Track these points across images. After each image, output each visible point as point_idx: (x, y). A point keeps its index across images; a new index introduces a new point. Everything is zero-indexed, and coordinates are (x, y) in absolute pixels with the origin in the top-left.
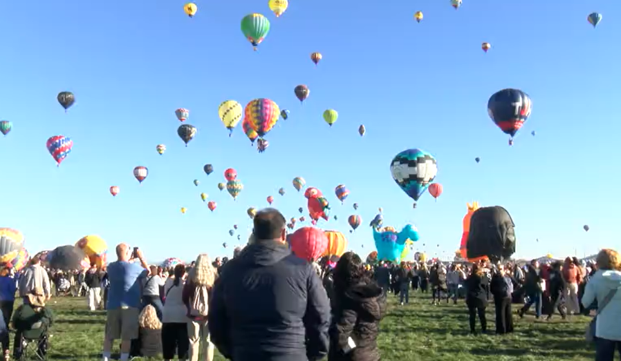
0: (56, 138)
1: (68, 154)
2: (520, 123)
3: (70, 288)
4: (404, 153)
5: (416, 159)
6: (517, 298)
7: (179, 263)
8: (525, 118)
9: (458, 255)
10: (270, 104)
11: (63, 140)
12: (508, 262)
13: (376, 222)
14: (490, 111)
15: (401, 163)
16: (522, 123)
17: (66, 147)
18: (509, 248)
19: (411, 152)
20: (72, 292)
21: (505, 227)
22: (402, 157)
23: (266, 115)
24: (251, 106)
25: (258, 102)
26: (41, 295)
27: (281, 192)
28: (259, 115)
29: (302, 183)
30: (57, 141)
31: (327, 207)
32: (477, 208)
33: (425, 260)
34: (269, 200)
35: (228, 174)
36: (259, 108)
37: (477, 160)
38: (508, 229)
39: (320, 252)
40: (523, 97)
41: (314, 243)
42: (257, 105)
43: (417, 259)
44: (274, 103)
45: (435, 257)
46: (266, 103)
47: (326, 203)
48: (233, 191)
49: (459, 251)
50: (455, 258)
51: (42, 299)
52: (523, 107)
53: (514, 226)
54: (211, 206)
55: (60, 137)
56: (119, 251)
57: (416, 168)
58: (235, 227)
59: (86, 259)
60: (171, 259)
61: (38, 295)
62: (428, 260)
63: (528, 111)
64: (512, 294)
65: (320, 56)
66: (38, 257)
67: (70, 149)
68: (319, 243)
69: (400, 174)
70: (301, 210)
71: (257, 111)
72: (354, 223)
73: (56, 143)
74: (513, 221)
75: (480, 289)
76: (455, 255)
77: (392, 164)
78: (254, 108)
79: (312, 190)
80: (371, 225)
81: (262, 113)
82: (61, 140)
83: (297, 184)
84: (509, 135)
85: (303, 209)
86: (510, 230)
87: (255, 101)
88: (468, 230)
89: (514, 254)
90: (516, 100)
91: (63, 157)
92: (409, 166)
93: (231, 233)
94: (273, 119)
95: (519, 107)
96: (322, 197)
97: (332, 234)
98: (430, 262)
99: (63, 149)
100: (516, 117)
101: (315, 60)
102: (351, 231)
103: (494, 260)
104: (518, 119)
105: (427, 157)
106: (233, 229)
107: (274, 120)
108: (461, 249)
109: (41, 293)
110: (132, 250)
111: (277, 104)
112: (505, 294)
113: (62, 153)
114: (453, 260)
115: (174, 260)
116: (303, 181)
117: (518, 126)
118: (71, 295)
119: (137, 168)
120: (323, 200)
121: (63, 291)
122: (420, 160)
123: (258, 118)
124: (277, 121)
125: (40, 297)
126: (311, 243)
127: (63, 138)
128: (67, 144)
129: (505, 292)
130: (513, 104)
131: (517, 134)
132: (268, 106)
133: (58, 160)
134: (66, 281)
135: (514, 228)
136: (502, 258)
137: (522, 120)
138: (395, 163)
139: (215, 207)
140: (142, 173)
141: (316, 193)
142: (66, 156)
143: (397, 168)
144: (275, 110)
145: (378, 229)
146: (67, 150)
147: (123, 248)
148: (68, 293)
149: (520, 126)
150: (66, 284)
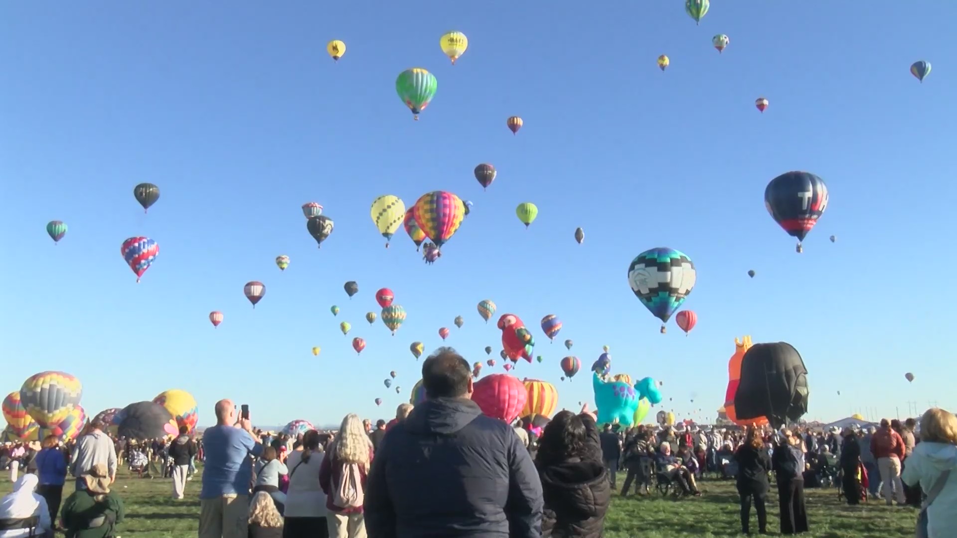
0: (134, 240)
1: (151, 263)
2: (810, 222)
3: (147, 465)
4: (652, 251)
5: (669, 260)
6: (811, 479)
7: (308, 428)
8: (819, 213)
9: (722, 415)
10: (449, 198)
11: (144, 243)
12: (795, 425)
13: (600, 365)
14: (768, 203)
15: (646, 266)
16: (815, 220)
17: (148, 254)
18: (798, 406)
19: (663, 252)
20: (150, 472)
21: (793, 374)
22: (647, 258)
23: (445, 215)
24: (422, 203)
25: (432, 196)
26: (105, 477)
27: (458, 322)
28: (435, 215)
29: (491, 308)
30: (136, 245)
31: (529, 342)
32: (749, 344)
33: (673, 423)
34: (442, 333)
35: (381, 296)
36: (435, 206)
37: (751, 274)
38: (798, 377)
39: (516, 410)
40: (814, 185)
41: (507, 397)
42: (431, 202)
43: (661, 420)
44: (456, 197)
45: (688, 419)
46: (445, 198)
47: (528, 337)
48: (390, 321)
49: (724, 410)
50: (717, 420)
51: (106, 482)
52: (815, 199)
53: (806, 373)
54: (357, 345)
55: (141, 239)
56: (220, 410)
57: (669, 273)
58: (392, 374)
59: (171, 421)
60: (297, 422)
61: (99, 476)
62: (677, 423)
63: (823, 203)
64: (803, 473)
65: (520, 121)
66: (101, 417)
67: (154, 255)
68: (514, 398)
69: (643, 282)
70: (488, 350)
71: (431, 211)
72: (569, 368)
73: (134, 247)
74: (805, 365)
75: (757, 466)
76: (717, 416)
77: (632, 268)
78: (427, 207)
79: (509, 318)
80: (593, 369)
81: (438, 214)
82: (142, 242)
83: (483, 310)
84: (796, 238)
85: (492, 349)
86: (801, 379)
87: (428, 195)
88: (738, 377)
89: (805, 414)
90: (804, 189)
91: (145, 267)
92: (659, 270)
93: (387, 383)
94: (454, 222)
95: (809, 198)
96: (523, 327)
97: (535, 384)
98: (679, 426)
99: (145, 256)
100: (805, 212)
101: (513, 127)
102: (562, 379)
103: (776, 423)
104: (807, 216)
105: (683, 259)
106: (390, 377)
107: (457, 222)
108: (726, 406)
109: (104, 475)
110: (239, 409)
111: (460, 198)
112: (794, 474)
113: (143, 262)
114: (715, 423)
115: (301, 423)
116: (492, 306)
117: (809, 226)
118: (148, 476)
119: (249, 285)
120: (524, 333)
121: (137, 470)
122: (675, 262)
123: (433, 220)
124: (460, 223)
125: (102, 479)
126: (502, 397)
127: (145, 240)
128: (152, 247)
129: (794, 471)
130: (800, 194)
131: (808, 237)
132: (447, 202)
133: (137, 272)
134: (142, 456)
135: (807, 376)
136: (788, 420)
137: (815, 217)
138: (637, 267)
139: (363, 347)
140: (256, 290)
141: (513, 321)
142: (148, 266)
143: (639, 274)
144: (457, 209)
145: (603, 376)
146: (151, 258)
147: (226, 406)
148: (143, 472)
149: (813, 225)
150: (142, 460)
